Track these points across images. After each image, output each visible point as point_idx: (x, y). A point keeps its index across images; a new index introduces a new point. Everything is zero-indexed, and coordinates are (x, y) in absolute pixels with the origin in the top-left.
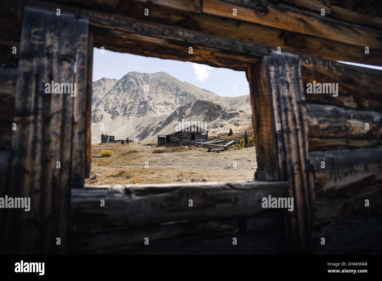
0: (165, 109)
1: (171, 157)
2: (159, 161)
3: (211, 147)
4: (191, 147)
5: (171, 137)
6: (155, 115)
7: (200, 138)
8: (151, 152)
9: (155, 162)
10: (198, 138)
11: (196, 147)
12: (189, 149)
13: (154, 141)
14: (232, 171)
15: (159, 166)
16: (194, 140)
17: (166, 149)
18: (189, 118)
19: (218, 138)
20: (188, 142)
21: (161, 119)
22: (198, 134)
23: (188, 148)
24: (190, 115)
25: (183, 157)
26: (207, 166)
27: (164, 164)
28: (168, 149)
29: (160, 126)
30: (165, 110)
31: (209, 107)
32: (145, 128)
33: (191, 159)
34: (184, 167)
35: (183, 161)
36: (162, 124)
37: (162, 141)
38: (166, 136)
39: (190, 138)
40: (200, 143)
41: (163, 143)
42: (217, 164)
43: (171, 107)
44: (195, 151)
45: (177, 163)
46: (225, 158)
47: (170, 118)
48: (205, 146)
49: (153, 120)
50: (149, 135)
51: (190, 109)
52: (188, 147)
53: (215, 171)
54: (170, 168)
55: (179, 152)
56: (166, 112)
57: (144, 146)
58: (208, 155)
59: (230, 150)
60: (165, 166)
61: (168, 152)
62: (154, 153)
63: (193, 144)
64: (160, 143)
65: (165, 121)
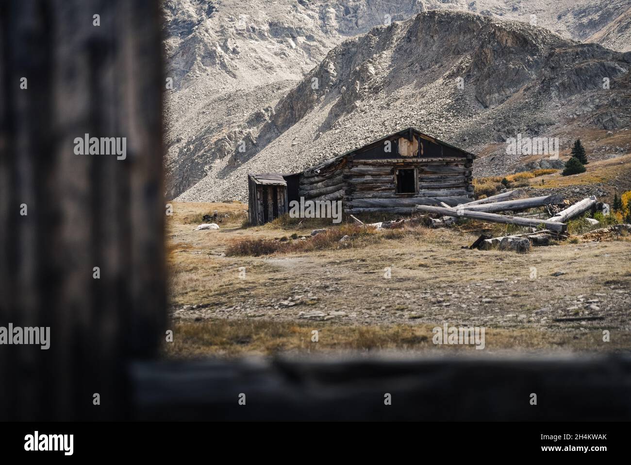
0: (276, 54)
1: (311, 271)
2: (263, 290)
3: (487, 226)
4: (400, 226)
5: (306, 181)
6: (230, 86)
7: (439, 188)
8: (219, 249)
9: (243, 293)
10: (428, 188)
11: (419, 228)
12: (391, 237)
13: (228, 202)
14: (587, 331)
15: (261, 311)
16: (411, 196)
17: (288, 234)
18: (382, 94)
19: (516, 183)
20: (383, 206)
21: (259, 100)
22: (426, 169)
23: (386, 231)
24: (390, 83)
25: (363, 270)
26: (475, 309)
27: (286, 303)
28: (294, 237)
29: (254, 132)
30: (277, 61)
31: (475, 42)
32: (189, 143)
33: (401, 280)
34: (374, 313)
35: (368, 287)
36: (262, 125)
37: (270, 202)
38: (285, 178)
39: (390, 189)
40: (439, 208)
41: (271, 209)
42: (518, 300)
43: (304, 48)
44: (416, 243)
45: (339, 299)
46: (556, 275)
47: (298, 99)
48: (460, 223)
49: (223, 107)
50: (204, 174)
51: (387, 54)
52: (387, 227)
53: (515, 334)
54: (311, 318)
55: (344, 247)
56: (278, 70)
57: (188, 226)
58: (474, 264)
59: (575, 242)
60: (290, 311)
61: (298, 248)
62: (237, 254)
63: (406, 215)
64: (260, 208)
65: (279, 112)
